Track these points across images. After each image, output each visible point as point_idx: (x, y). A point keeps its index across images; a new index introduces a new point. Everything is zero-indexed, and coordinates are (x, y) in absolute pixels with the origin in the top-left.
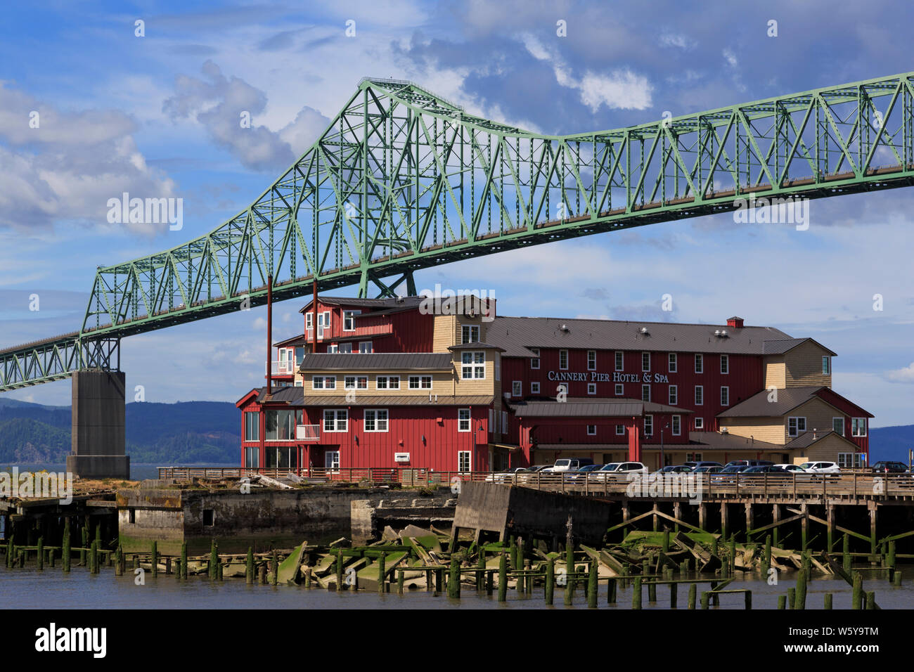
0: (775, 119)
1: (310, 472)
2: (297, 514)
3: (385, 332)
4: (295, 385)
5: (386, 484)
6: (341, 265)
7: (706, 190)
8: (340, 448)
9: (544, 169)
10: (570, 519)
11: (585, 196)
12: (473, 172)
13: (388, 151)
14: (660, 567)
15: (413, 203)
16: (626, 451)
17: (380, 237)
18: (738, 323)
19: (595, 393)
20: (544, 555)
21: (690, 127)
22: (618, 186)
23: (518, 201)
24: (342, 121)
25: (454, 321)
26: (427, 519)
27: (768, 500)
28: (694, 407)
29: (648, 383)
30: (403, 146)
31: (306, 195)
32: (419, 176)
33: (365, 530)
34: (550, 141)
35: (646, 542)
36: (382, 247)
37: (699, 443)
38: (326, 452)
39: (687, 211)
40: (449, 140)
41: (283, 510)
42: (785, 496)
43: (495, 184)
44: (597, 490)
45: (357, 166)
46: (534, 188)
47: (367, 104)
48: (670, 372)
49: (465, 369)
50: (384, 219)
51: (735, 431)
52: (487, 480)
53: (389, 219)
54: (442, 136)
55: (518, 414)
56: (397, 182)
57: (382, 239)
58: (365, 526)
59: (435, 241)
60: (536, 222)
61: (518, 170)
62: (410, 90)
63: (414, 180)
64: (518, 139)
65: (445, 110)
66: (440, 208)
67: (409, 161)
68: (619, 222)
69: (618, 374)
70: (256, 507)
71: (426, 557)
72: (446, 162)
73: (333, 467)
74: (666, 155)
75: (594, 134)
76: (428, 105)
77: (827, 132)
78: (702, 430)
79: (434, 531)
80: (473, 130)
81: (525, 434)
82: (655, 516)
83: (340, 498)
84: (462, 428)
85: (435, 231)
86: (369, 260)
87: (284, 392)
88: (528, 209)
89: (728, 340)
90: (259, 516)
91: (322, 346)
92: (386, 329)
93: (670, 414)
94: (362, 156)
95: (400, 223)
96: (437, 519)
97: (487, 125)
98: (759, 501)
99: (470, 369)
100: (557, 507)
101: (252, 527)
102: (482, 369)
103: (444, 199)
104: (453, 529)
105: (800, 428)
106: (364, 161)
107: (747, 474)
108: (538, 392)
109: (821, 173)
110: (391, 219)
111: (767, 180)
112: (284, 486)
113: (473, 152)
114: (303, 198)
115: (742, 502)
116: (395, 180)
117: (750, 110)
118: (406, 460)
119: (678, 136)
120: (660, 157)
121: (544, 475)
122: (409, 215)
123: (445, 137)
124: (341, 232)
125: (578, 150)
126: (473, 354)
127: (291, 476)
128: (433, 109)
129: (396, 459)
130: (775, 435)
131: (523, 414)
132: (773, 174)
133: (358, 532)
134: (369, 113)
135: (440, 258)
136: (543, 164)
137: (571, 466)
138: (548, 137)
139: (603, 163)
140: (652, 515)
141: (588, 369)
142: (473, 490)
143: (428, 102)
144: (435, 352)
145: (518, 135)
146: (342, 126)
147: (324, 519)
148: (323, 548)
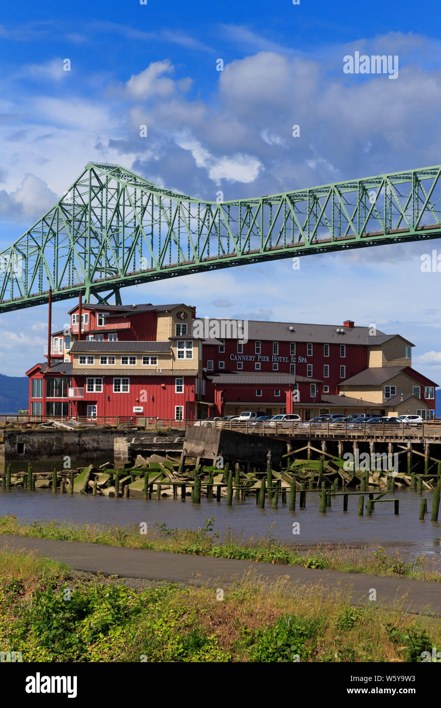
0: (358, 193)
1: (77, 419)
2: (78, 446)
3: (125, 328)
4: (64, 362)
5: (135, 427)
6: (73, 284)
7: (312, 239)
8: (97, 403)
9: (206, 223)
10: (270, 452)
11: (233, 241)
12: (160, 225)
13: (104, 210)
14: (320, 484)
15: (120, 244)
16: (285, 407)
17: (98, 266)
18: (351, 324)
19: (260, 369)
20: (244, 474)
21: (302, 197)
22: (255, 235)
23: (189, 244)
24: (74, 190)
25: (171, 321)
26: (163, 450)
27: (385, 440)
28: (323, 379)
29: (294, 363)
30: (114, 207)
31: (49, 238)
32: (125, 226)
33: (123, 458)
34: (211, 205)
35: (306, 467)
36: (99, 272)
37: (327, 402)
38: (88, 406)
39: (300, 252)
40: (144, 203)
41: (70, 443)
42: (397, 437)
43: (174, 233)
44: (270, 433)
45: (84, 220)
46: (200, 235)
47: (91, 179)
48: (308, 355)
49: (179, 352)
50: (101, 255)
51: (350, 394)
52: (195, 425)
53: (104, 254)
54: (140, 200)
55: (214, 382)
56: (110, 230)
57: (100, 267)
58: (124, 455)
59: (134, 269)
60: (201, 258)
61: (189, 224)
62: (119, 170)
63: (121, 229)
64: (190, 204)
65: (142, 184)
66: (138, 248)
67: (118, 217)
68: (255, 258)
69: (275, 356)
70: (52, 442)
71: (171, 476)
72: (142, 217)
73: (92, 415)
74: (287, 215)
75: (240, 201)
76: (131, 180)
77: (391, 202)
78: (328, 394)
79: (168, 459)
80: (161, 197)
81: (218, 395)
82: (309, 449)
83: (107, 436)
84: (178, 391)
85: (135, 263)
86: (91, 281)
87: (59, 366)
88: (196, 248)
89: (344, 335)
90: (54, 448)
91: (84, 336)
92: (126, 325)
93: (309, 383)
94: (87, 213)
95: (112, 257)
96: (170, 450)
97: (170, 194)
98: (379, 441)
99: (183, 352)
100: (250, 443)
101: (49, 454)
102: (190, 352)
103: (141, 242)
104: (182, 457)
105: (392, 393)
106: (88, 216)
107: (370, 423)
108: (224, 368)
109: (388, 228)
110: (106, 254)
111: (352, 232)
112: (69, 428)
113: (160, 211)
114: (48, 240)
115: (367, 441)
116: (109, 229)
117: (342, 187)
118: (141, 411)
119: (294, 203)
120: (283, 215)
121: (234, 422)
122: (117, 252)
123: (142, 202)
124: (73, 262)
125: (229, 211)
126: (185, 342)
127: (72, 421)
128: (134, 183)
129: (134, 411)
130: (376, 398)
131: (218, 382)
132: (356, 229)
133: (119, 459)
134: (92, 185)
135: (138, 280)
136: (206, 220)
137: (251, 416)
138: (210, 203)
139: (245, 220)
140: (307, 449)
141: (256, 353)
142: (195, 432)
143: (130, 179)
144: (157, 341)
145: (190, 201)
146: (74, 193)
147: (96, 450)
148: (96, 469)
